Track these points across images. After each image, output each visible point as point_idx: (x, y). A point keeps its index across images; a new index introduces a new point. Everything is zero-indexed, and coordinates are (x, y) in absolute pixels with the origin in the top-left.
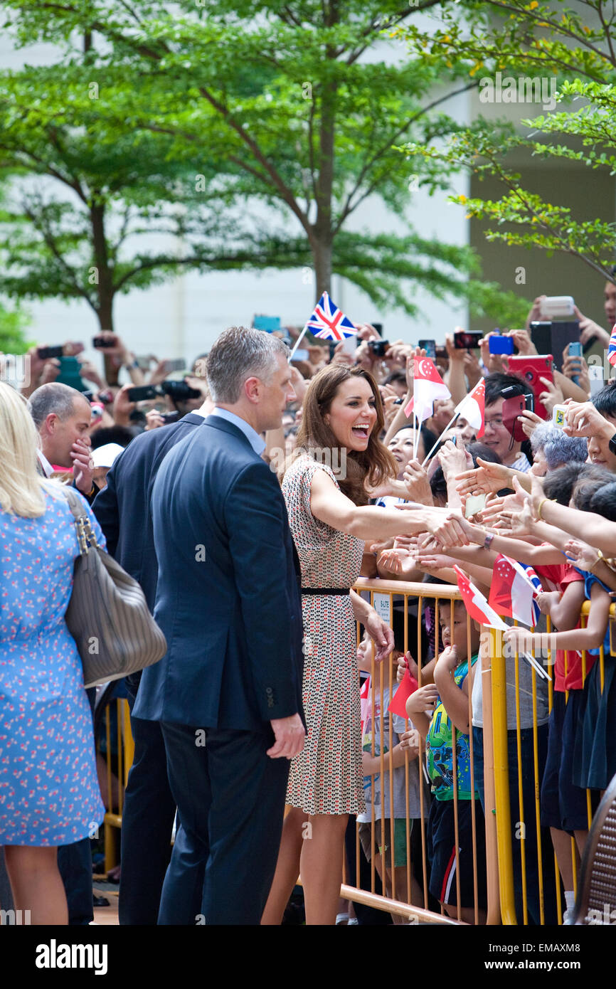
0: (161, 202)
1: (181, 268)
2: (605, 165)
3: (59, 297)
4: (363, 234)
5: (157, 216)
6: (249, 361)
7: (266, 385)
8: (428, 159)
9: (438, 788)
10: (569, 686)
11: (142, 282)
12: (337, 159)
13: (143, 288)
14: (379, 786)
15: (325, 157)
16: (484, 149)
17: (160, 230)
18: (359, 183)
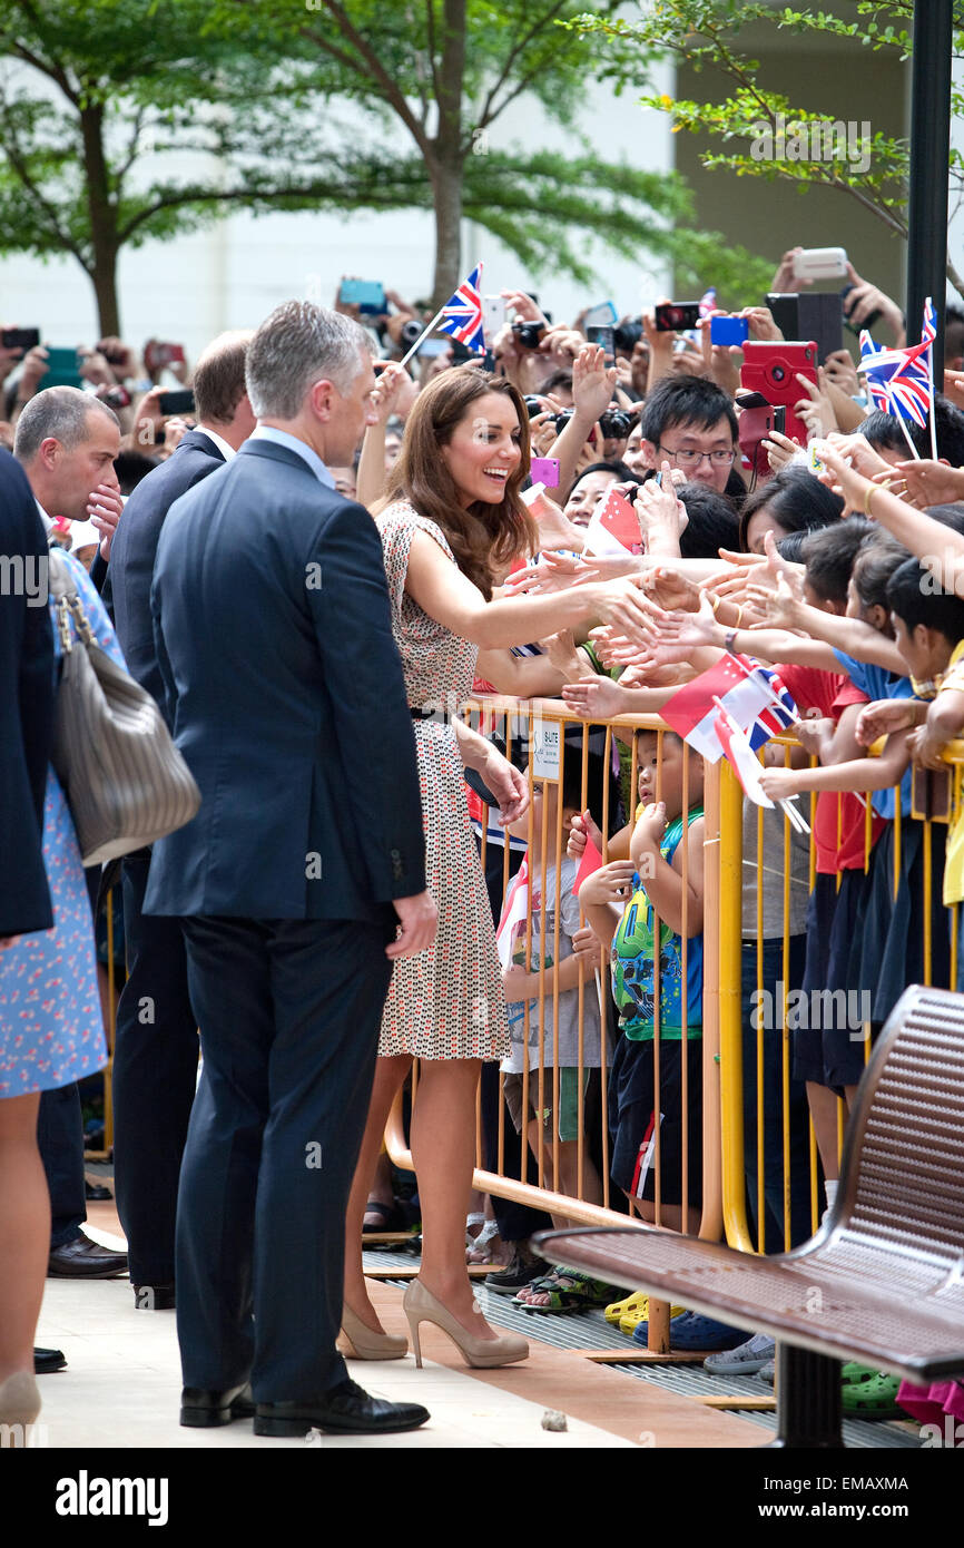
0: (194, 102)
1: (223, 206)
2: (892, 45)
3: (32, 250)
4: (511, 153)
5: (186, 123)
6: (321, 355)
7: (343, 395)
8: (612, 38)
9: (629, 1020)
10: (843, 864)
11: (162, 230)
12: (470, 38)
13: (163, 239)
14: (535, 1018)
15: (452, 34)
16: (704, 23)
17: (190, 146)
18: (505, 75)
